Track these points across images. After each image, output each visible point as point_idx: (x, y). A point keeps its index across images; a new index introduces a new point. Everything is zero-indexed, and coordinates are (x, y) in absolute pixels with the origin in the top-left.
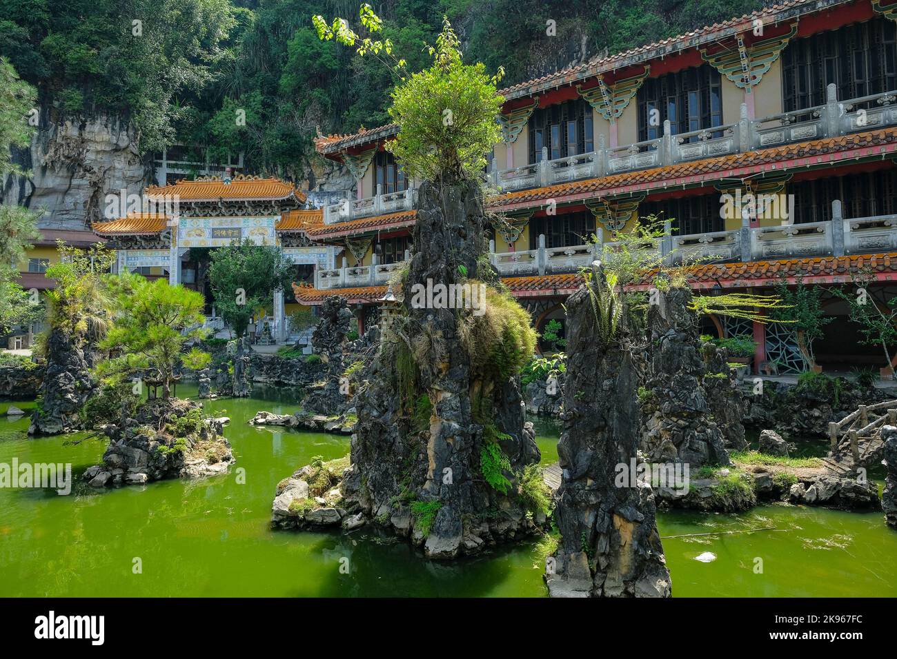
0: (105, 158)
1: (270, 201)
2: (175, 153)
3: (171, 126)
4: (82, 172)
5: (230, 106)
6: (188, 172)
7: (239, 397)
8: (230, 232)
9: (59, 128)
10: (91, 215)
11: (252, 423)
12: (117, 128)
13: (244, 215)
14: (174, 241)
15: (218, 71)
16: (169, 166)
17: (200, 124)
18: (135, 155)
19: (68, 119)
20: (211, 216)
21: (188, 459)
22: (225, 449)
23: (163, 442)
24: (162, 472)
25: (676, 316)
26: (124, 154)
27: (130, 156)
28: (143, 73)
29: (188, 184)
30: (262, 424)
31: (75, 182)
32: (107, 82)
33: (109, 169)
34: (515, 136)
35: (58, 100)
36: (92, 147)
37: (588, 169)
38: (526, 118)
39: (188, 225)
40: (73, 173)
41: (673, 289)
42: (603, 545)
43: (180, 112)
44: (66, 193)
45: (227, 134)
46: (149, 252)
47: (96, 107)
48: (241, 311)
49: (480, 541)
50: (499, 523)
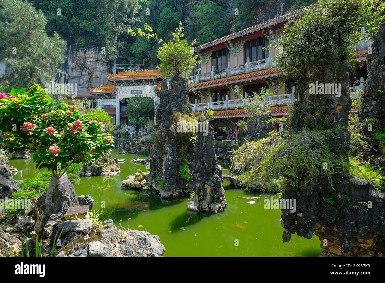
0: (94, 64)
1: (152, 79)
2: (119, 61)
3: (117, 50)
4: (85, 70)
5: (139, 41)
6: (123, 68)
7: (133, 153)
8: (138, 92)
9: (77, 53)
10: (89, 86)
11: (132, 162)
12: (97, 52)
13: (143, 85)
14: (117, 96)
15: (135, 27)
16: (117, 66)
17: (128, 48)
18: (104, 62)
19: (80, 50)
20: (131, 85)
21: (104, 170)
22: (117, 168)
23: (96, 164)
24: (96, 173)
25: (263, 125)
26: (100, 62)
27: (102, 63)
28: (106, 30)
29: (122, 73)
30: (135, 162)
31: (83, 73)
32: (94, 35)
33: (95, 68)
34: (238, 52)
35: (77, 42)
36: (89, 60)
37: (264, 66)
38: (243, 45)
39: (122, 89)
40: (82, 70)
41: (263, 115)
42: (202, 193)
43: (121, 44)
44: (80, 77)
45: (138, 52)
46: (109, 100)
47: (90, 44)
48: (137, 122)
49: (178, 194)
50: (186, 190)
